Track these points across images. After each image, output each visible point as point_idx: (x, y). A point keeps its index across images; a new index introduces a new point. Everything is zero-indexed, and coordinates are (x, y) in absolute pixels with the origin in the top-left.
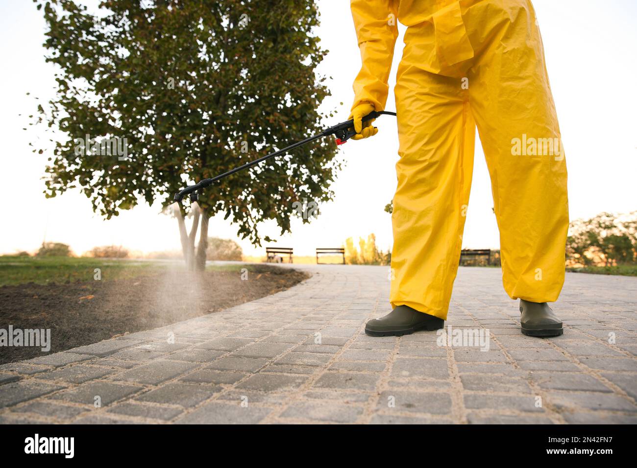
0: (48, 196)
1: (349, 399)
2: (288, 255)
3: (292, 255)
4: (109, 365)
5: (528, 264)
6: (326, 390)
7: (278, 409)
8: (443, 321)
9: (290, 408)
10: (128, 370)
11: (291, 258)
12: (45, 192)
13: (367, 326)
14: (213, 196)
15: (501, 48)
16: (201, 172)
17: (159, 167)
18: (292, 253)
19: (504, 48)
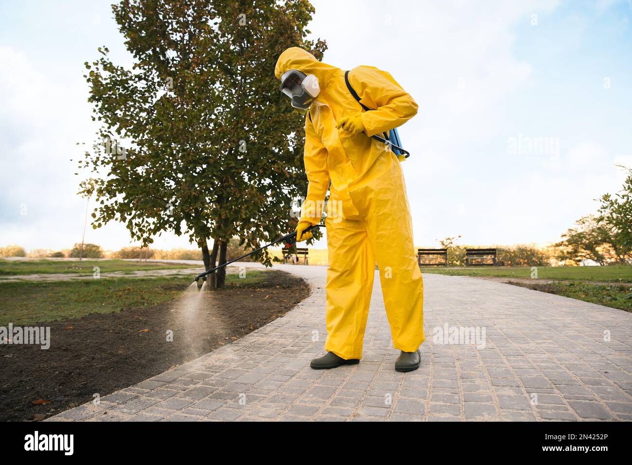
0: (95, 227)
1: (277, 408)
2: (303, 255)
3: (307, 256)
4: (175, 388)
5: (399, 331)
6: (271, 404)
7: (248, 412)
8: (359, 360)
9: (253, 412)
10: (185, 392)
11: (306, 258)
12: (92, 224)
13: (312, 363)
14: (229, 232)
15: (376, 213)
16: (219, 213)
17: (186, 209)
18: (307, 253)
19: (378, 213)
